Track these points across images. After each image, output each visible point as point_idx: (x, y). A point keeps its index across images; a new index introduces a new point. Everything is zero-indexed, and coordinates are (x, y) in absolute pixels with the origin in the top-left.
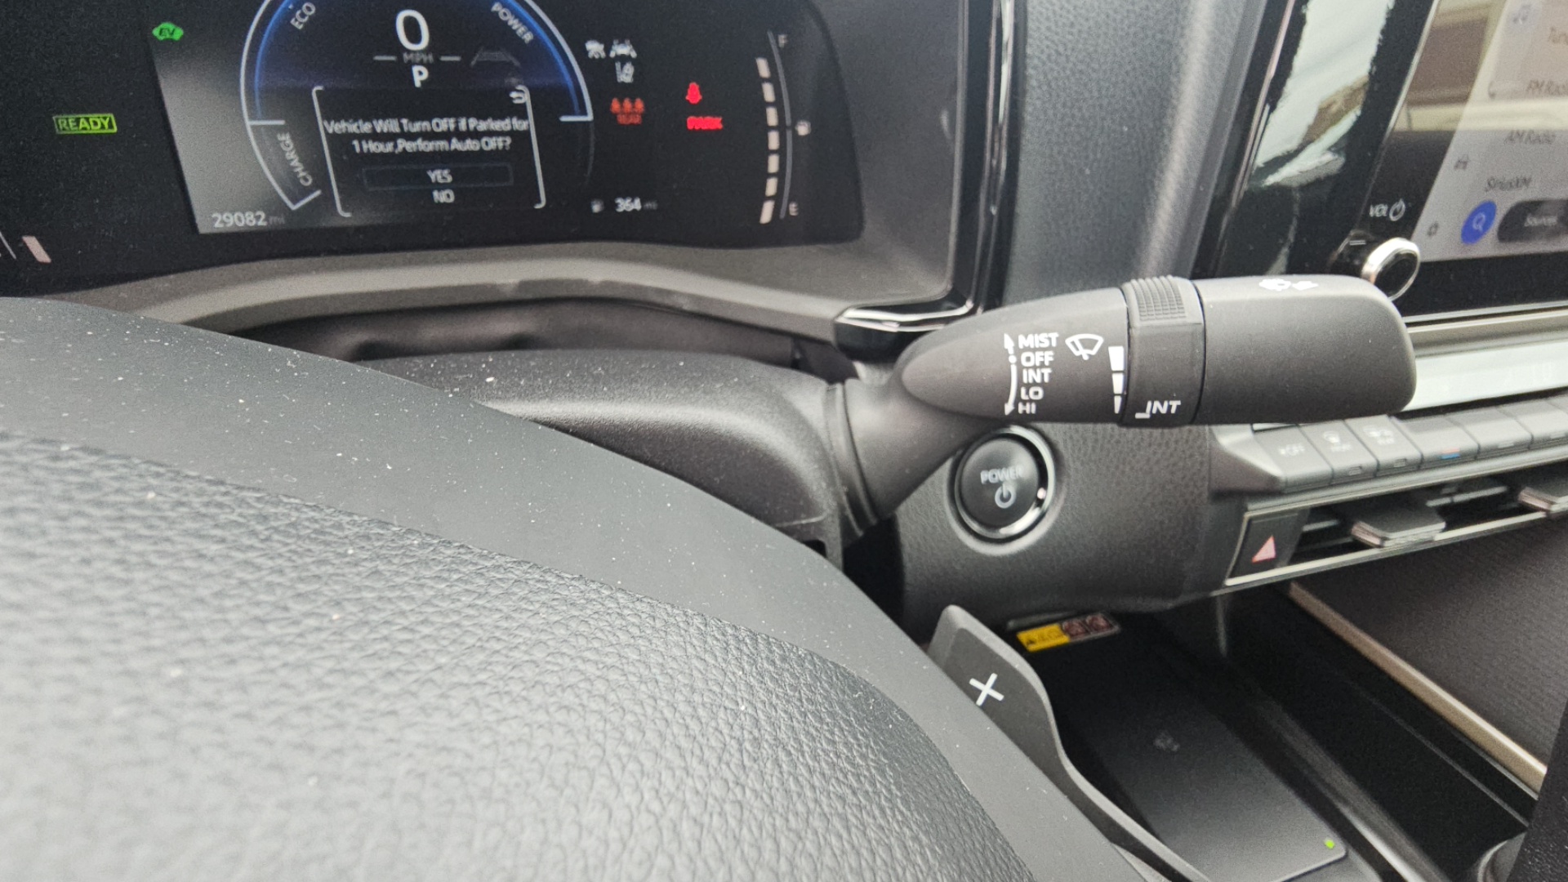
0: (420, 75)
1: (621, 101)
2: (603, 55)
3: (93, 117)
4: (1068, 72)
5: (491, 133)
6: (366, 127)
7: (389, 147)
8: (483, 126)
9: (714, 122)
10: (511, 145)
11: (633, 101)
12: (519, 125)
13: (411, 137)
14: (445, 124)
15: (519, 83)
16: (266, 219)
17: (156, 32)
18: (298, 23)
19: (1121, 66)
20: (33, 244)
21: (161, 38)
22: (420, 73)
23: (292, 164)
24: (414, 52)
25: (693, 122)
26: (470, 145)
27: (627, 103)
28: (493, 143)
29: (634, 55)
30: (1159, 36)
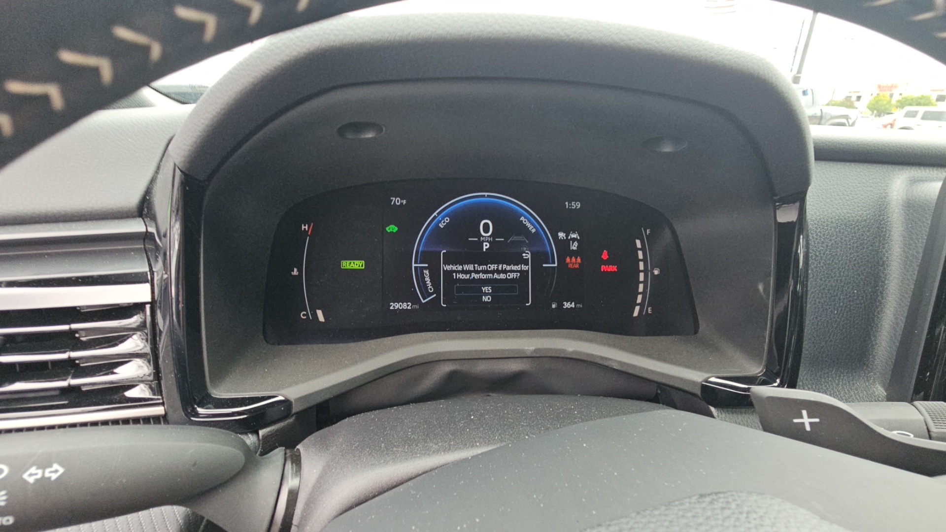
0: (486, 246)
1: (571, 258)
2: (565, 238)
3: (356, 262)
4: (822, 264)
5: (511, 271)
6: (460, 268)
7: (468, 276)
8: (508, 268)
9: (614, 268)
10: (519, 277)
11: (576, 258)
12: (524, 268)
13: (477, 272)
14: (493, 267)
15: (527, 250)
16: (411, 306)
17: (387, 229)
18: (441, 226)
19: (850, 262)
20: (319, 313)
21: (389, 231)
22: (486, 245)
23: (427, 283)
24: (485, 237)
25: (603, 268)
26: (502, 276)
27: (573, 259)
28: (512, 276)
29: (579, 238)
30: (870, 248)
